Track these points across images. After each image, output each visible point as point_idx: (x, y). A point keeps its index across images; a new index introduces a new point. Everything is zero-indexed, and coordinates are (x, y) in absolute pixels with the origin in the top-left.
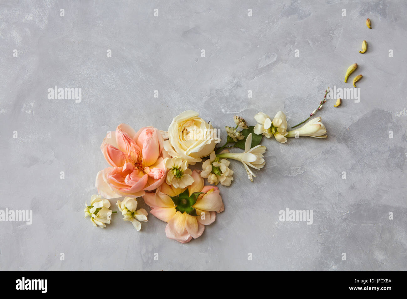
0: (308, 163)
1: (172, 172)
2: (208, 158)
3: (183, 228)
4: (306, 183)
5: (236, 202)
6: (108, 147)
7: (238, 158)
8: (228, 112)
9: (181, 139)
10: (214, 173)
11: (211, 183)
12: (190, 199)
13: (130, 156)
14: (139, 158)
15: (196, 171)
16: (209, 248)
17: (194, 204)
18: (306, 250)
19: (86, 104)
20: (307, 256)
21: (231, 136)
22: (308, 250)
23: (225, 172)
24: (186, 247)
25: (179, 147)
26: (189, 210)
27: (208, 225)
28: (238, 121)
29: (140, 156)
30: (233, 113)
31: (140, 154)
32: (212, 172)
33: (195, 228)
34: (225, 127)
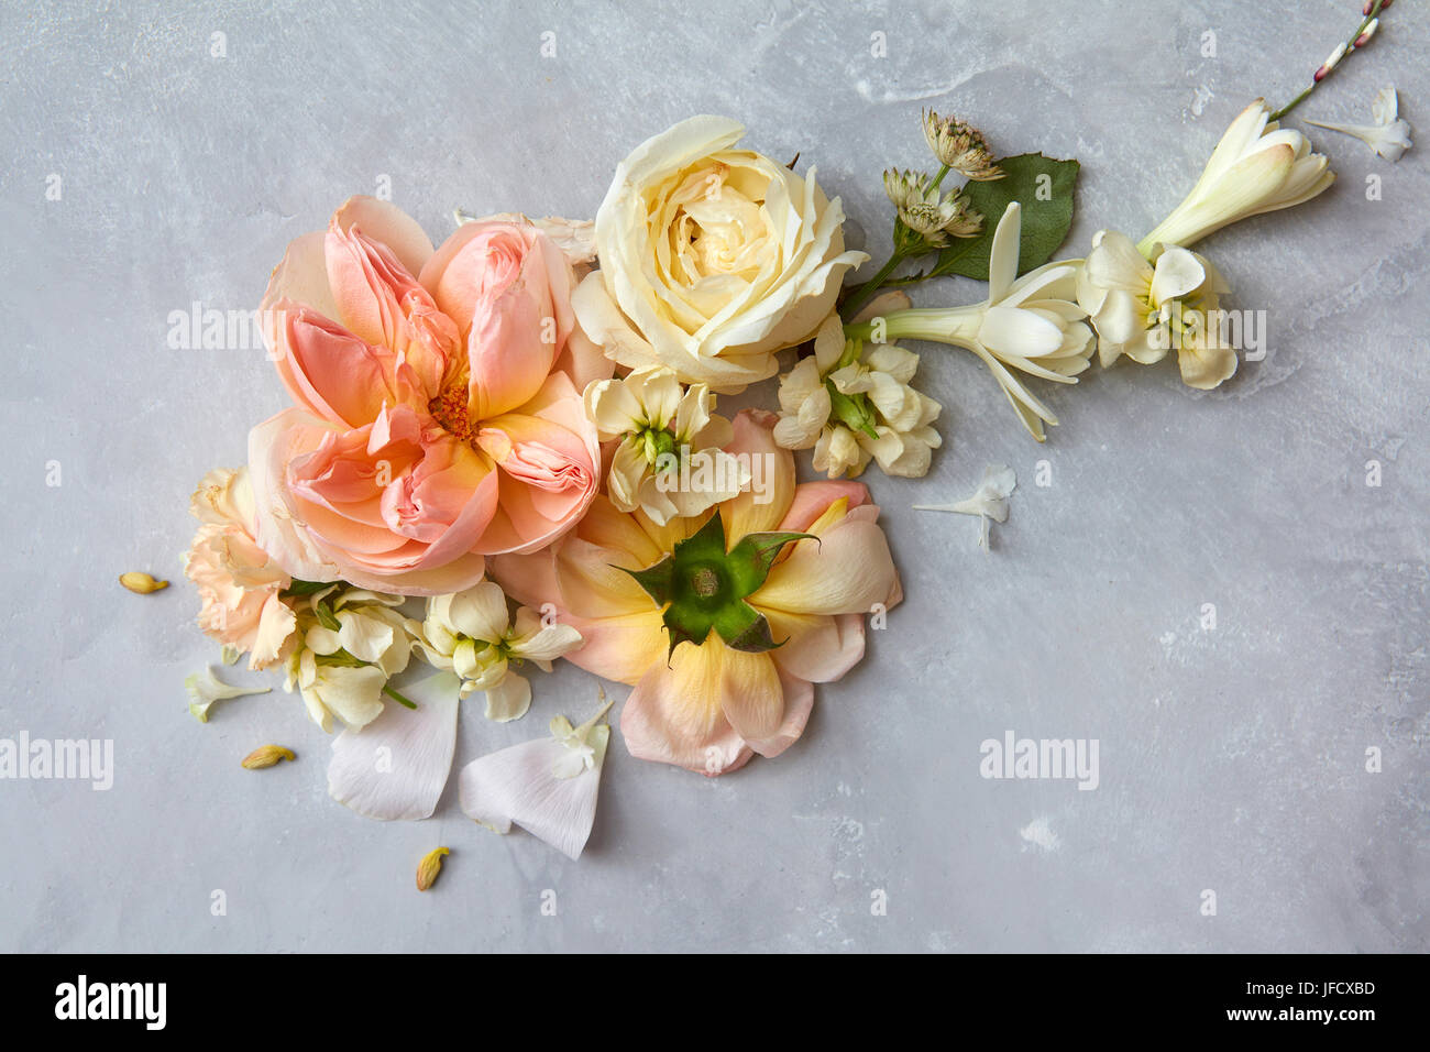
0: (1312, 327)
1: (636, 448)
2: (806, 349)
3: (708, 712)
4: (1309, 425)
5: (963, 549)
6: (297, 323)
7: (959, 334)
8: (889, 96)
9: (667, 275)
10: (845, 425)
11: (831, 475)
12: (735, 564)
13: (405, 368)
14: (449, 375)
15: (752, 417)
16: (840, 789)
17: (757, 588)
18: (1323, 759)
19: (155, 108)
20: (1331, 787)
21: (918, 223)
22: (1332, 757)
23: (899, 417)
24: (730, 790)
25: (658, 312)
26: (731, 619)
27: (830, 684)
28: (946, 144)
29: (454, 363)
30: (917, 96)
31: (454, 355)
32: (835, 421)
33: (771, 702)
34: (880, 176)
